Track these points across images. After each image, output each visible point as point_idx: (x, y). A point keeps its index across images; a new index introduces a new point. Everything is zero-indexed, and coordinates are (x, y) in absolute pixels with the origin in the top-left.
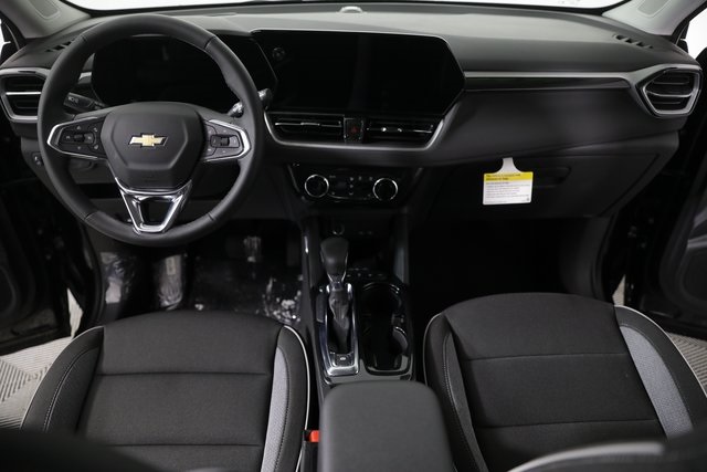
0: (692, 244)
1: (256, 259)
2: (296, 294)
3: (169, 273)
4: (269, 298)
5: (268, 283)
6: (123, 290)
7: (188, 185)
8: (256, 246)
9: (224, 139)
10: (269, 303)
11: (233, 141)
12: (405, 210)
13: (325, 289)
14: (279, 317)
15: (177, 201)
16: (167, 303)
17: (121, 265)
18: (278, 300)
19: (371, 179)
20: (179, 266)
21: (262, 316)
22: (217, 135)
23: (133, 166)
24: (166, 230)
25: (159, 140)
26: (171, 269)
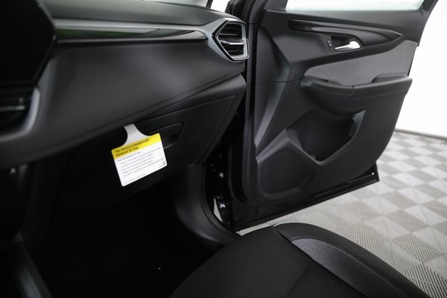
12: (19, 237)
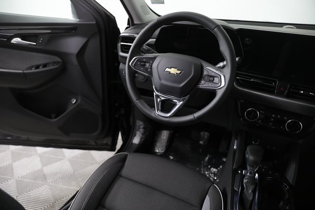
1: (204, 143)
2: (219, 167)
3: (162, 138)
4: (205, 164)
5: (207, 157)
6: (141, 139)
7: (187, 97)
8: (206, 137)
9: (211, 78)
10: (204, 167)
11: (216, 80)
13: (242, 172)
14: (208, 175)
15: (179, 104)
16: (157, 151)
17: (143, 128)
18: (209, 166)
19: (286, 118)
20: (168, 136)
21: (199, 172)
22: (208, 75)
23: (164, 82)
24: (170, 117)
25: (179, 72)
26: (164, 136)
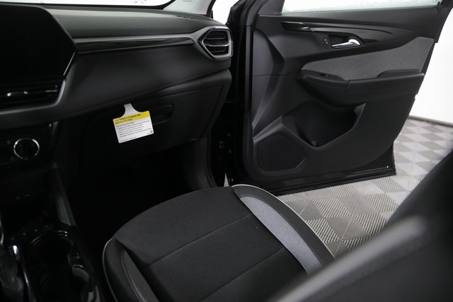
0: (256, 140)
19: (9, 142)
